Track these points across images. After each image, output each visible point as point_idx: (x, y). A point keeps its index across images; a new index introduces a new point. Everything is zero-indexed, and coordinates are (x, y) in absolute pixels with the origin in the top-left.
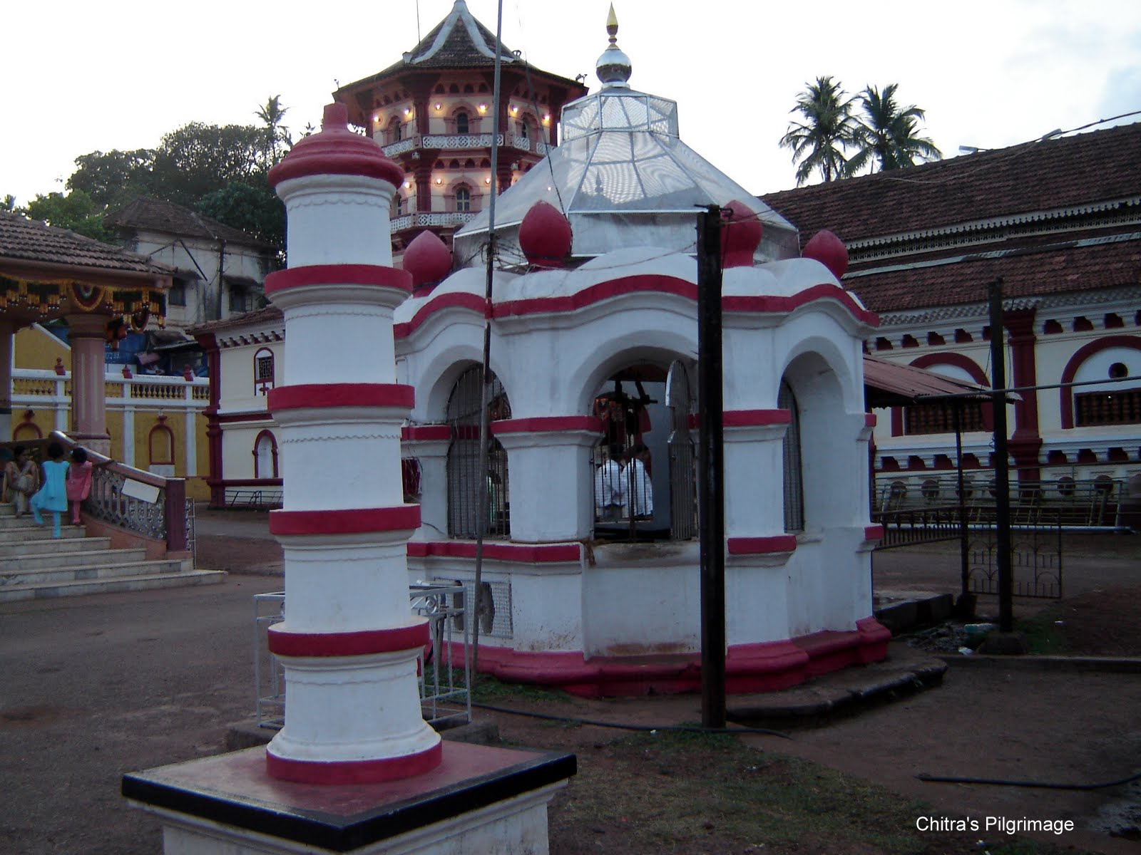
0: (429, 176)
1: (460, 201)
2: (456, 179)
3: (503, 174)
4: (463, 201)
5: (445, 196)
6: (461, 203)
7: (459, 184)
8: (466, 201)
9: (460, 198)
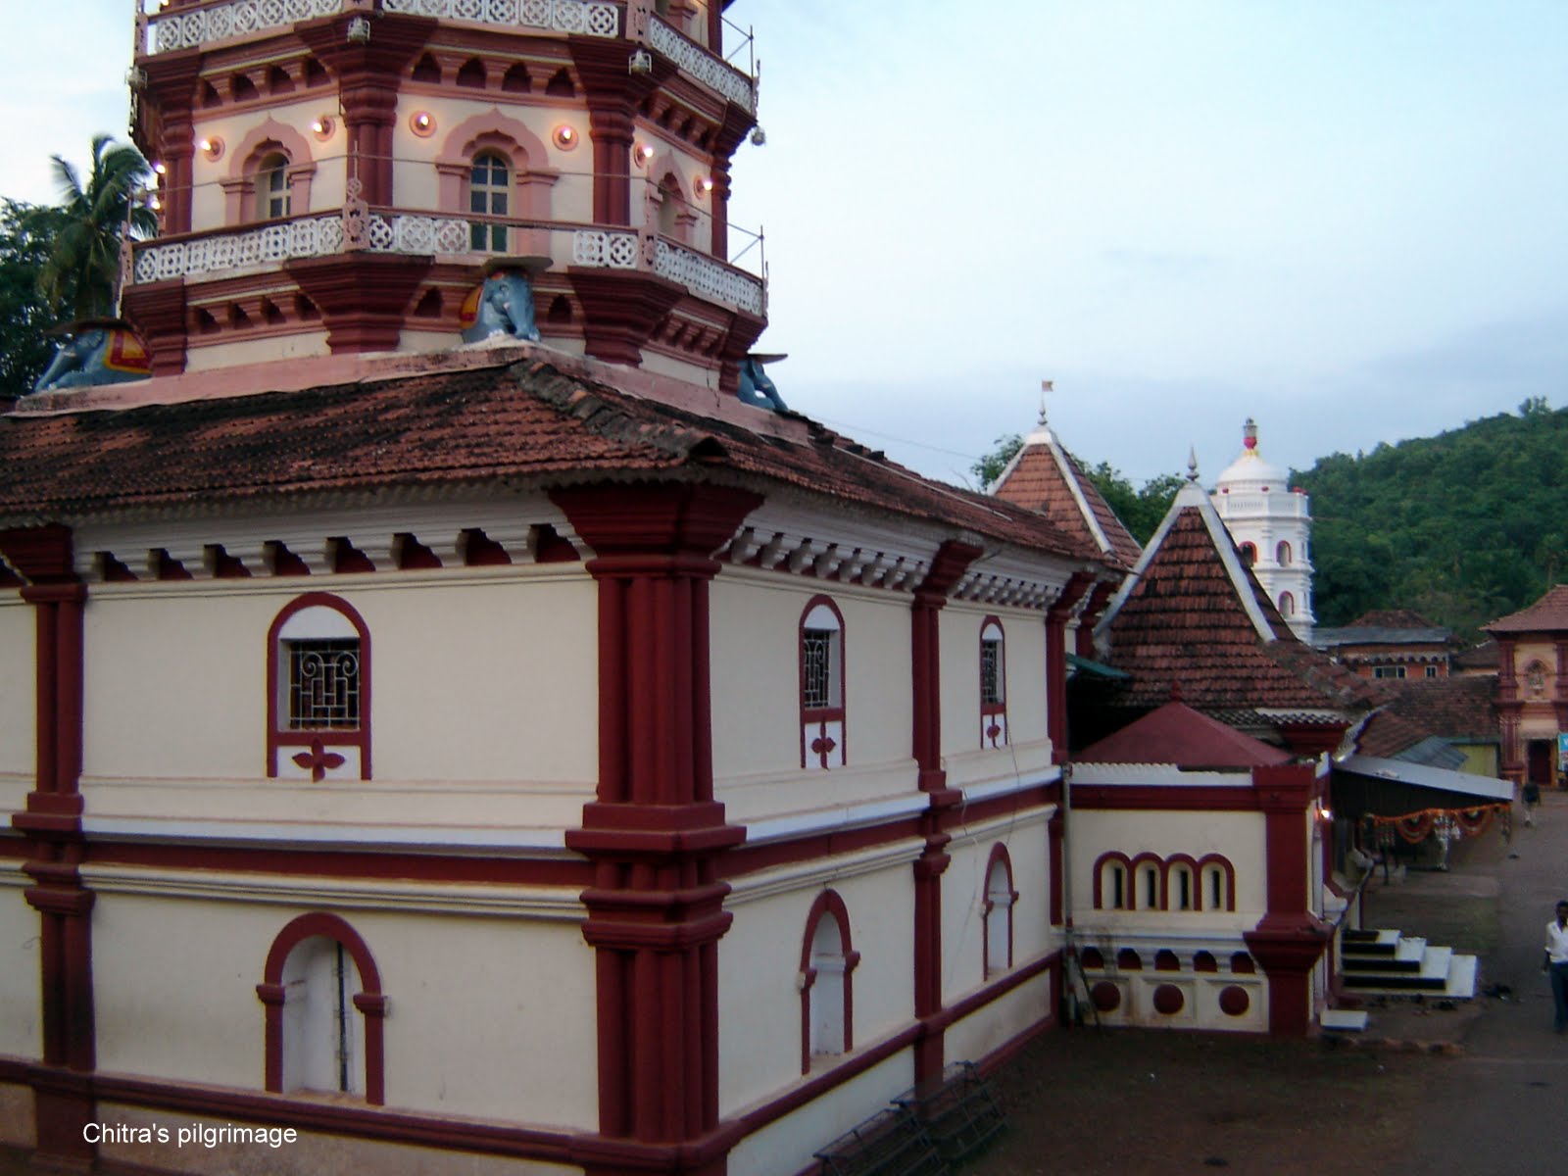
0: (392, 103)
1: (480, 188)
2: (474, 120)
3: (611, 124)
4: (490, 188)
5: (443, 168)
6: (483, 195)
7: (484, 136)
8: (499, 189)
9: (478, 176)
